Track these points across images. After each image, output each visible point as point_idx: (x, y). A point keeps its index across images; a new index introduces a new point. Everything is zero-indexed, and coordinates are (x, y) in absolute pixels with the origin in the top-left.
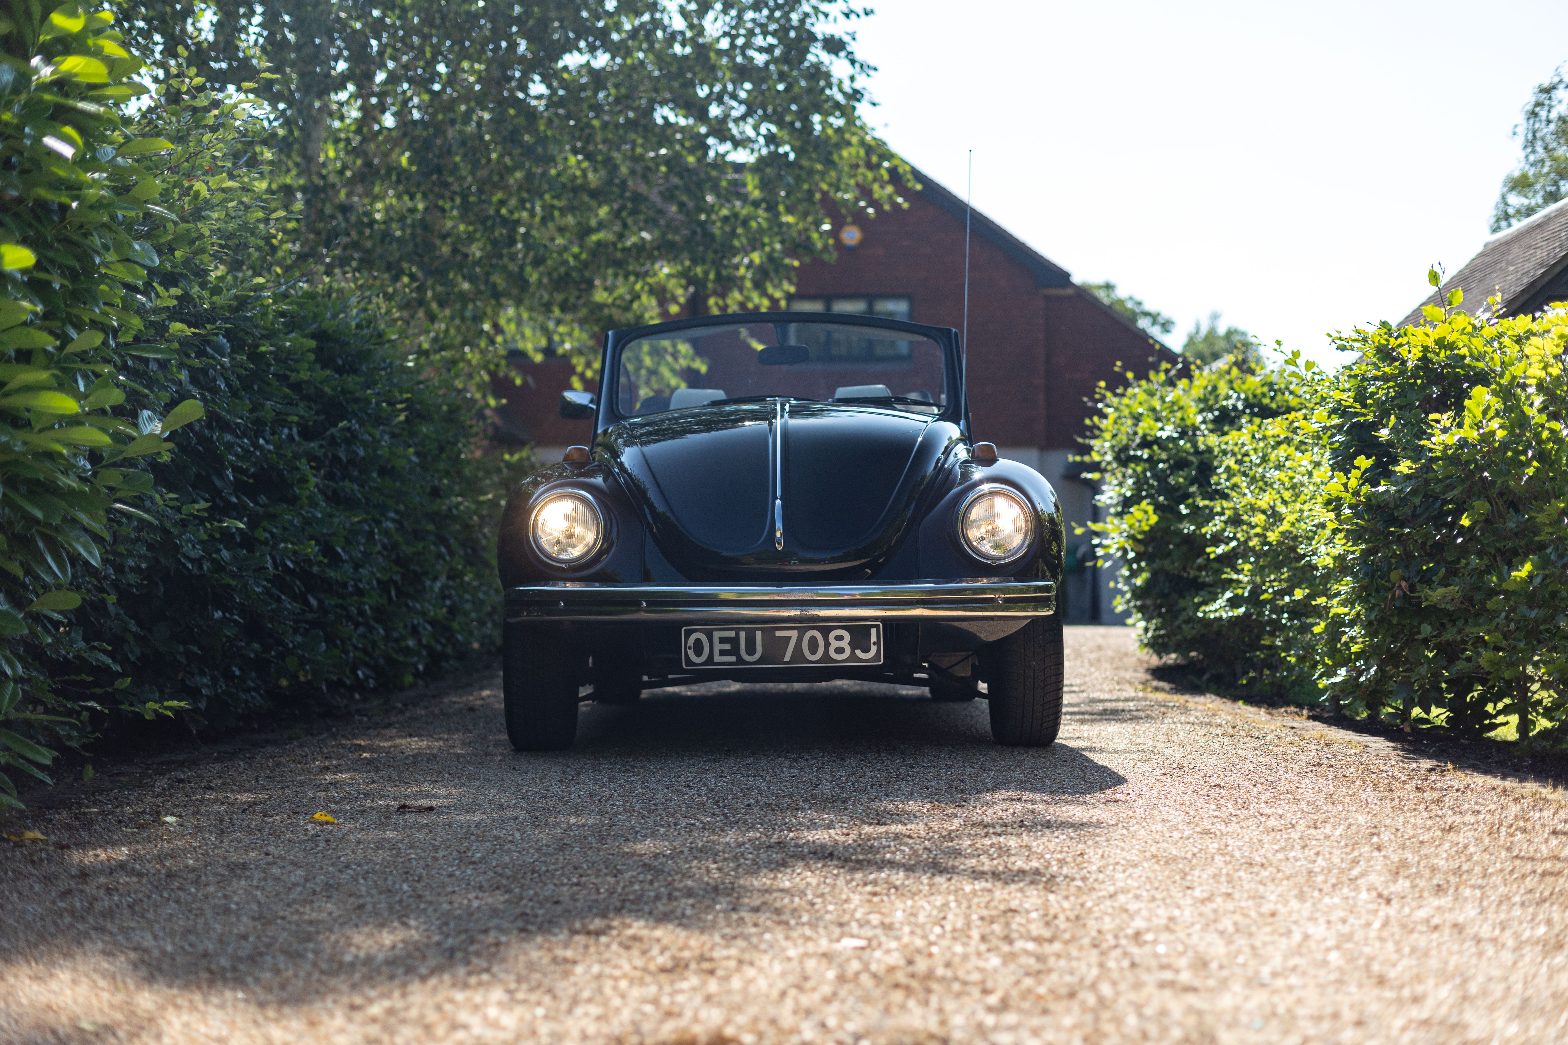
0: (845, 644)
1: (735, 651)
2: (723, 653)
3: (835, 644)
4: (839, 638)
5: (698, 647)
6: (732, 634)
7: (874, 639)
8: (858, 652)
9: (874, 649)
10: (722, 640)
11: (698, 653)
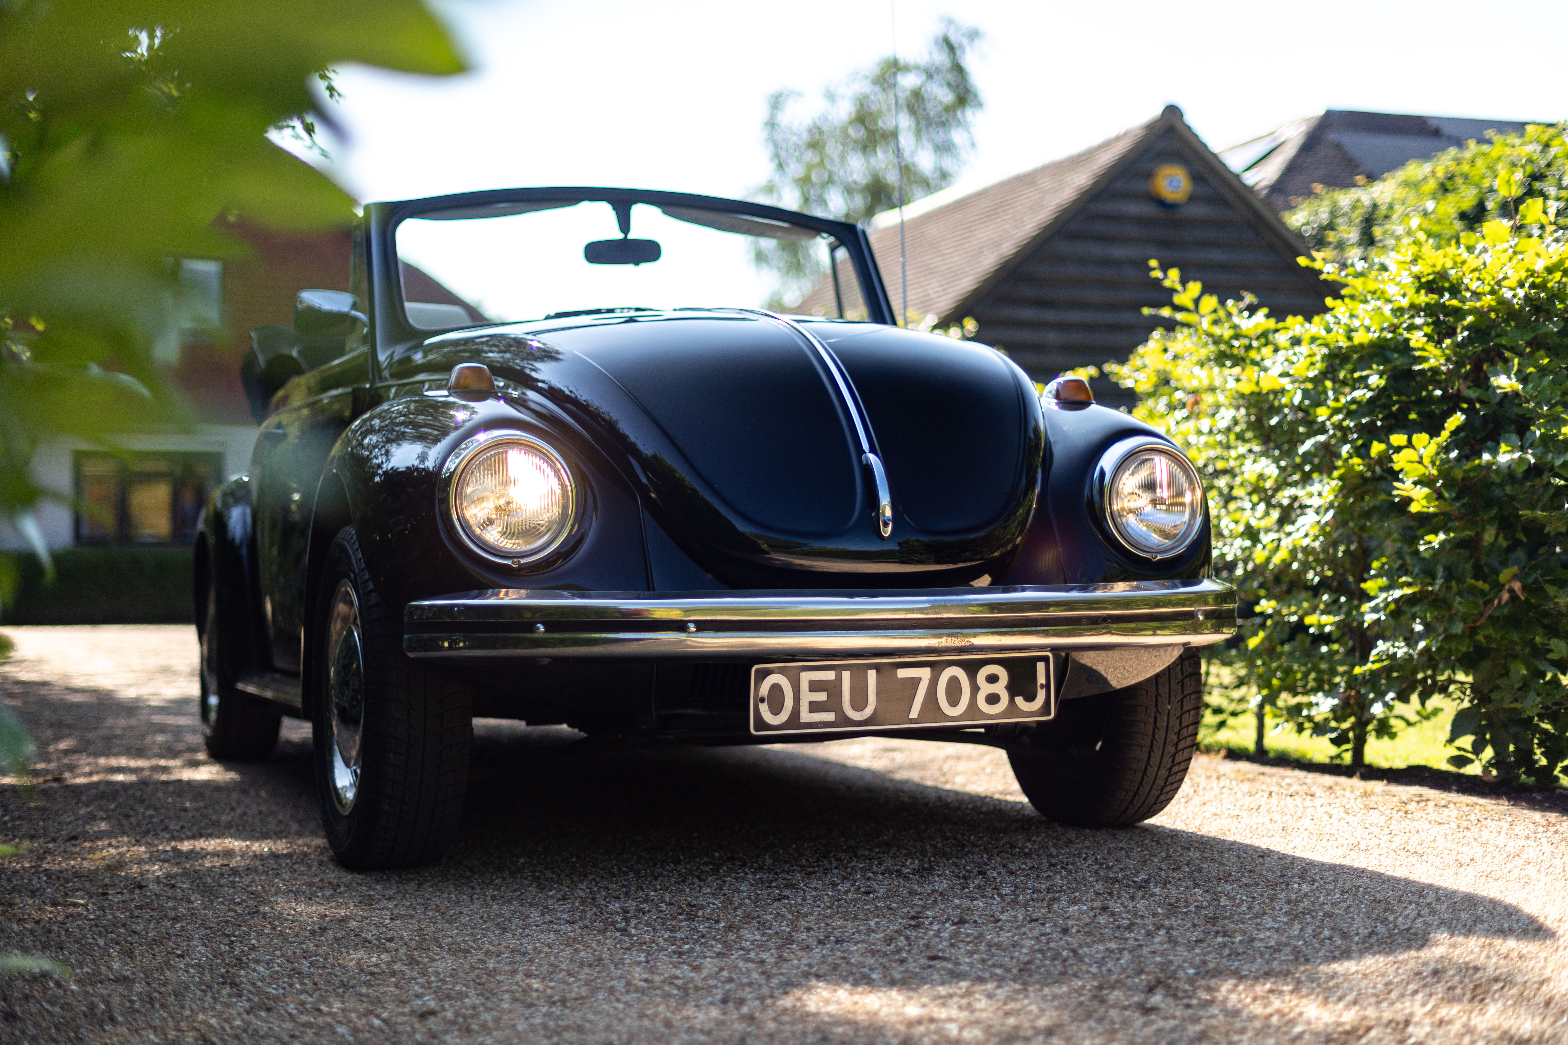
0: (1000, 688)
1: (833, 703)
2: (814, 707)
3: (986, 689)
4: (992, 679)
5: (776, 698)
6: (830, 675)
7: (1041, 679)
8: (1019, 700)
9: (1041, 695)
10: (814, 686)
11: (776, 708)
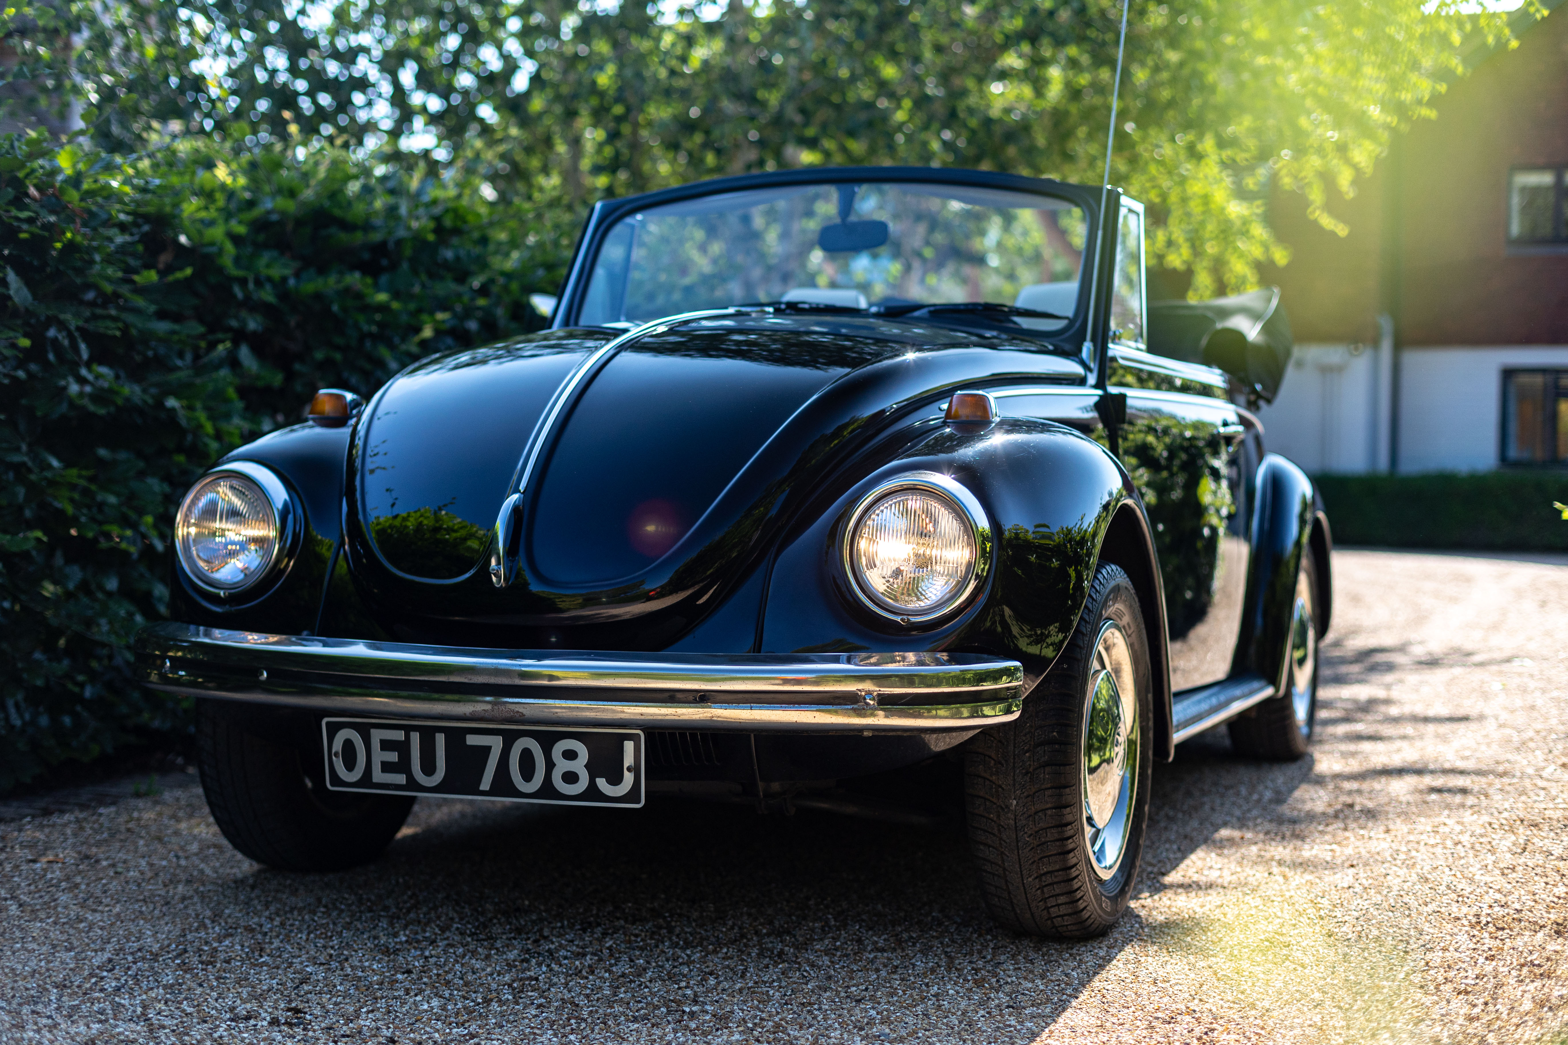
0: (579, 766)
1: (403, 766)
2: (387, 767)
3: (562, 766)
4: (570, 755)
5: (349, 754)
6: (400, 735)
7: (629, 760)
8: (602, 783)
10: (386, 745)
11: (350, 765)
